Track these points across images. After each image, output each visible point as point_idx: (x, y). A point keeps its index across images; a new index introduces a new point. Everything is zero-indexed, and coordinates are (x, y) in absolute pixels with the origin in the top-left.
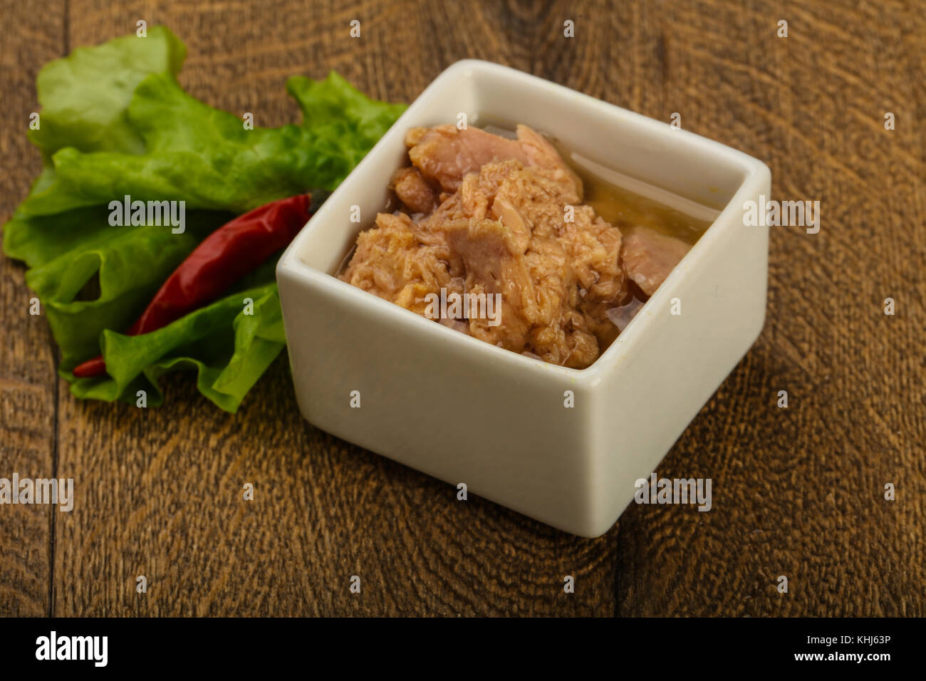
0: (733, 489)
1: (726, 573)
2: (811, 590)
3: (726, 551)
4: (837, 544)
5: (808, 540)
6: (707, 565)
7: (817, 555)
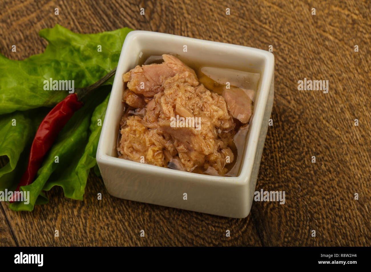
0: (285, 174)
1: (297, 214)
2: (331, 212)
3: (293, 204)
4: (333, 187)
5: (321, 189)
6: (288, 212)
7: (327, 195)
